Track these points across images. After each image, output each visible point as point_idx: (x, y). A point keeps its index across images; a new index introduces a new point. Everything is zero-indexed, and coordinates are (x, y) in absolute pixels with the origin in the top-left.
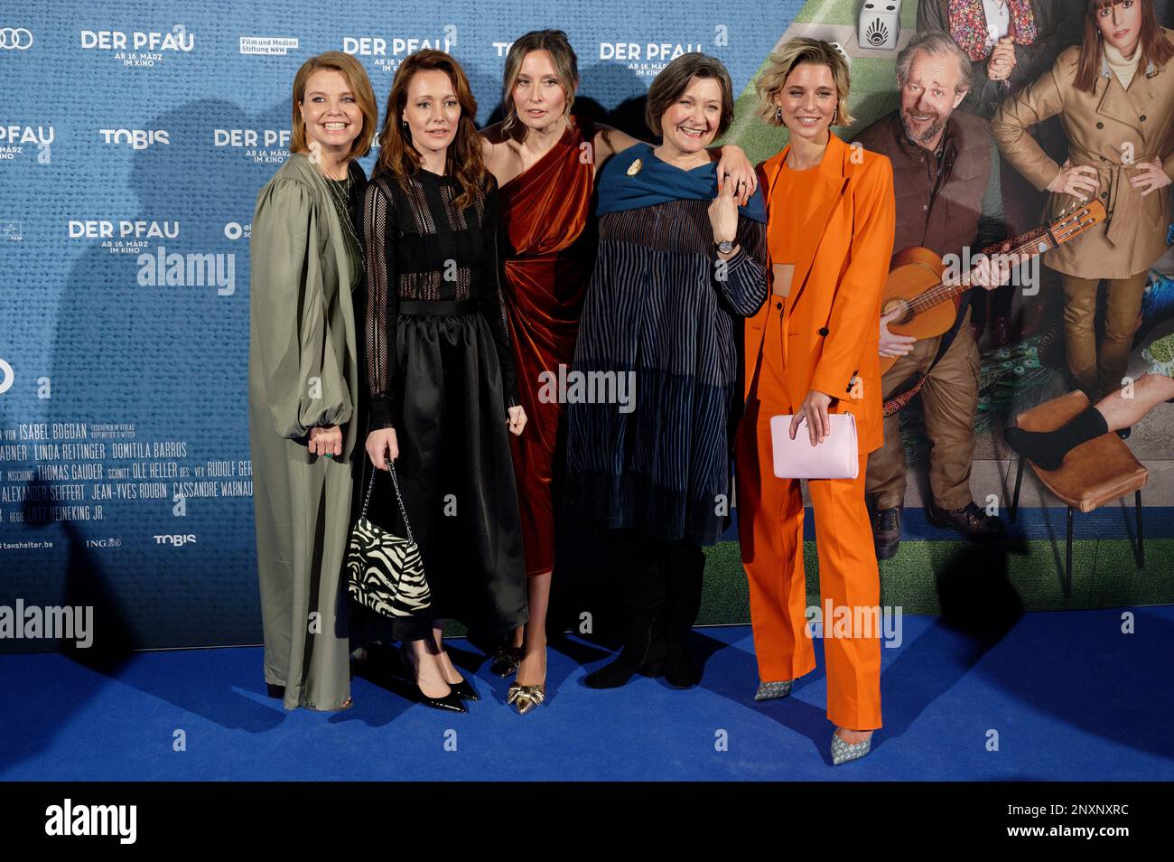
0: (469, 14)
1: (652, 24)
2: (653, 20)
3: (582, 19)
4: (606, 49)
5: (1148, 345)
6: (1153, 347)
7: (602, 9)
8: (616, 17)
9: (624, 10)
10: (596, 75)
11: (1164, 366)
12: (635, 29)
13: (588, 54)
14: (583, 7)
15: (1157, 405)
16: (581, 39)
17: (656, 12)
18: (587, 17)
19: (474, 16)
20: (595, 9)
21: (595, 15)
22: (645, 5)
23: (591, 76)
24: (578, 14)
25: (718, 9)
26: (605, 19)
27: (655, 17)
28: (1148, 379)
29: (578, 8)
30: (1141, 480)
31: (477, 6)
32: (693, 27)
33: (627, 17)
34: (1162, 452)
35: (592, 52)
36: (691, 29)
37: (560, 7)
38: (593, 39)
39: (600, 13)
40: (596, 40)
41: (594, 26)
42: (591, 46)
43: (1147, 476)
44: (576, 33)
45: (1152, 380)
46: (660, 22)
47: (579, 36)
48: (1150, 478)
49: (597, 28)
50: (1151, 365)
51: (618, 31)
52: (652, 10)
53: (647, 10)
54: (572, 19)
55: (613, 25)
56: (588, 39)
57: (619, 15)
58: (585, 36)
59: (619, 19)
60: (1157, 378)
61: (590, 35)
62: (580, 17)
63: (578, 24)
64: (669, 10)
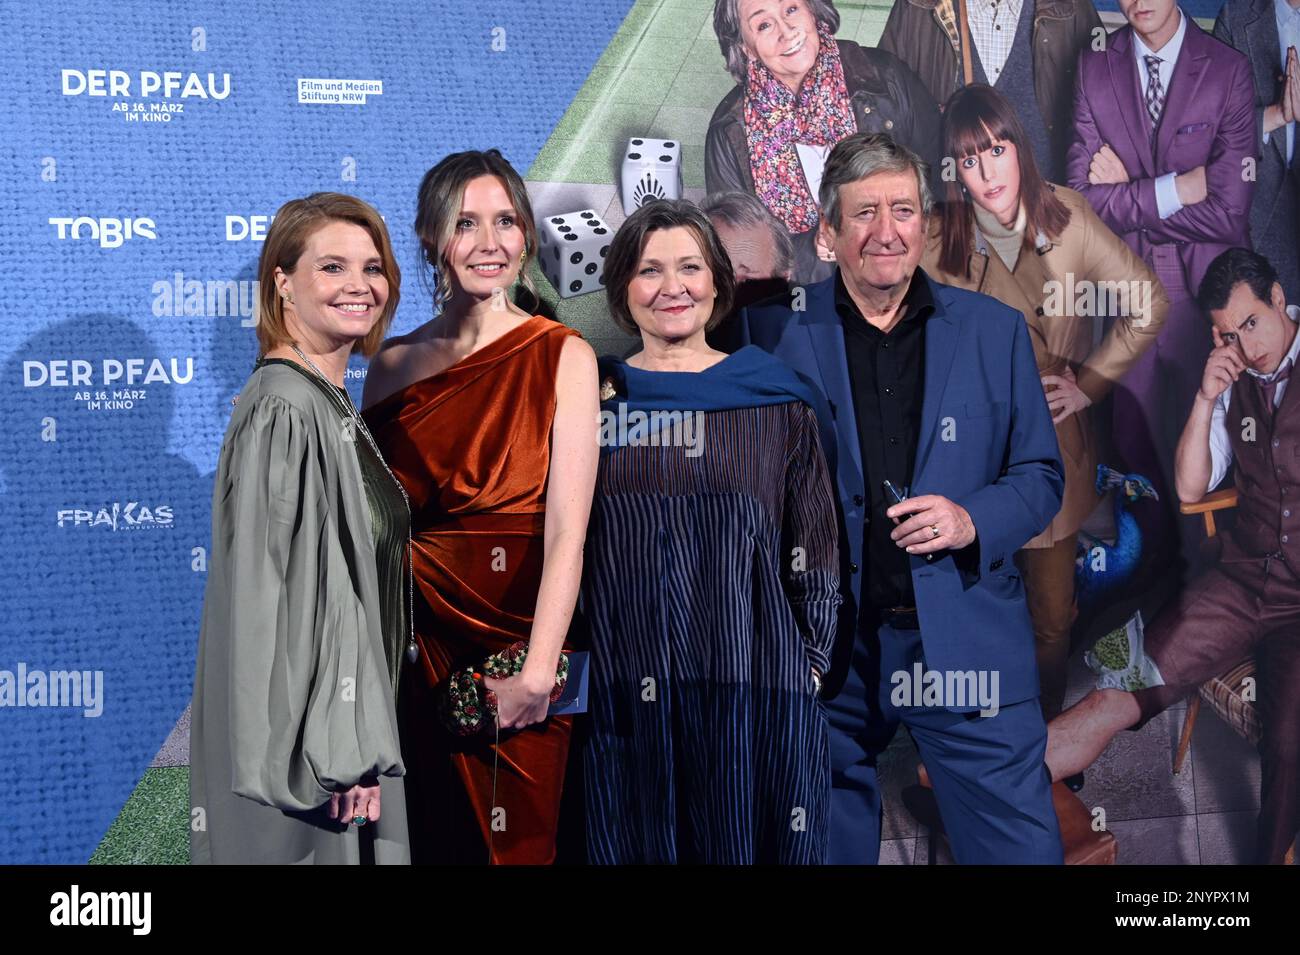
0: (7, 173)
1: (306, 186)
2: (306, 180)
3: (193, 180)
4: (235, 225)
5: (1091, 646)
6: (1099, 648)
7: (224, 164)
8: (248, 176)
9: (260, 165)
10: (221, 265)
11: (1118, 675)
12: (280, 194)
13: (207, 233)
14: (194, 162)
15: (1115, 735)
16: (194, 210)
17: (311, 168)
18: (199, 176)
19: (14, 177)
20: (213, 163)
21: (213, 173)
22: (293, 157)
23: (213, 267)
24: (185, 171)
25: (406, 162)
26: (230, 180)
27: (309, 176)
28: (1098, 697)
29: (184, 163)
30: (1108, 853)
31: (18, 161)
32: (370, 189)
33: (265, 176)
34: (1133, 807)
35: (212, 229)
36: (367, 194)
37: (157, 162)
38: (213, 210)
39: (222, 171)
40: (218, 212)
41: (214, 189)
42: (210, 220)
43: (1116, 846)
44: (185, 201)
45: (1104, 697)
46: (317, 182)
47: (191, 205)
48: (1120, 850)
49: (219, 193)
50: (1099, 675)
51: (253, 198)
52: (303, 165)
53: (296, 164)
54: (177, 180)
55: (244, 188)
56: (204, 210)
57: (252, 172)
58: (199, 206)
59: (253, 179)
60: (1111, 695)
61: (207, 205)
62: (190, 176)
63: (187, 187)
64: (330, 165)
